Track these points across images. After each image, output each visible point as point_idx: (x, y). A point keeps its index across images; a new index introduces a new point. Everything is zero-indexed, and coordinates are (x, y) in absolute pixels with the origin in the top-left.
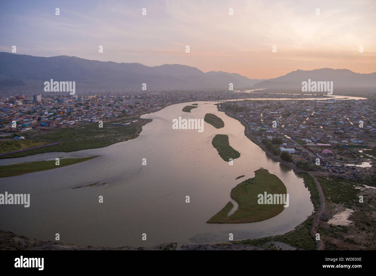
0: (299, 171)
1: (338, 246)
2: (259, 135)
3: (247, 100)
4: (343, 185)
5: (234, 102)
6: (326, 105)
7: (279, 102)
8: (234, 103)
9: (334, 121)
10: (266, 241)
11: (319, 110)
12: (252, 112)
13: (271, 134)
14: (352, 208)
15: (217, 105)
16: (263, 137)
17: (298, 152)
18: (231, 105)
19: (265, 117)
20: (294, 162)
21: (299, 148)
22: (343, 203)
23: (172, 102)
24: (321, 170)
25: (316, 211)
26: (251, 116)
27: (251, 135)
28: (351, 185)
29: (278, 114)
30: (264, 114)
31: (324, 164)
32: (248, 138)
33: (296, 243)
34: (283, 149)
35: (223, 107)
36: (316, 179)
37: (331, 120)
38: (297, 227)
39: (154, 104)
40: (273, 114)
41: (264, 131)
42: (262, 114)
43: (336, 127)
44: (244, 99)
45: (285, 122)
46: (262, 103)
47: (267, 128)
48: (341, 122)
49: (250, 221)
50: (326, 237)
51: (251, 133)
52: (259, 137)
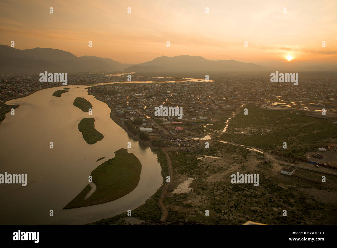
0: (154, 148)
1: (178, 212)
2: (123, 117)
3: (117, 83)
4: (188, 157)
5: (104, 85)
6: (183, 86)
7: (145, 85)
8: (104, 87)
9: (188, 101)
10: (119, 218)
11: (177, 91)
12: (119, 95)
13: (134, 115)
14: (193, 176)
15: (88, 88)
16: (127, 118)
17: (155, 131)
18: (101, 89)
19: (131, 100)
20: (150, 141)
21: (156, 127)
22: (187, 173)
23: (42, 87)
24: (172, 146)
25: (164, 183)
26: (118, 99)
27: (115, 117)
28: (194, 157)
29: (142, 96)
30: (130, 97)
31: (175, 140)
32: (113, 120)
33: (144, 216)
34: (142, 129)
35: (93, 91)
36: (167, 154)
37: (186, 100)
38: (147, 200)
39: (23, 88)
40: (138, 96)
41: (127, 112)
42: (128, 96)
43: (189, 106)
44: (114, 83)
45: (148, 103)
46: (130, 86)
47: (131, 109)
48: (193, 102)
49: (105, 201)
50: (170, 205)
51: (116, 116)
52: (122, 119)
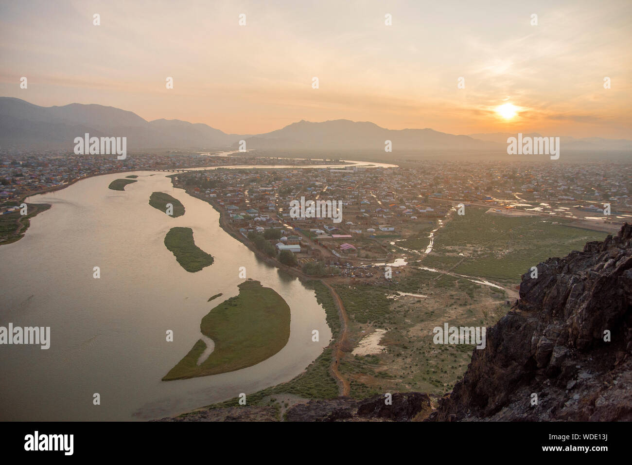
0: (307, 279)
1: (367, 386)
2: (243, 226)
3: (223, 168)
4: (371, 295)
5: (200, 172)
6: (344, 175)
7: (274, 172)
8: (200, 174)
9: (356, 200)
10: (263, 396)
11: (334, 183)
12: (231, 188)
13: (262, 223)
14: (384, 327)
15: (172, 177)
16: (251, 229)
17: (305, 250)
18: (196, 177)
19: (253, 197)
20: (300, 267)
21: (307, 244)
22: (372, 321)
23: (88, 173)
24: (340, 276)
25: (335, 338)
26: (230, 195)
27: (230, 226)
28: (381, 294)
29: (272, 190)
30: (251, 192)
31: (343, 265)
32: (226, 231)
33: (308, 392)
34: (281, 246)
35: (181, 180)
36: (332, 289)
37: (352, 198)
38: (309, 366)
39: (54, 175)
40: (265, 191)
41: (250, 218)
42: (247, 191)
43: (359, 209)
44: (218, 167)
45: (284, 203)
46: (247, 174)
47: (255, 213)
48: (366, 201)
49: (235, 368)
50: (351, 375)
51: (230, 224)
52: (243, 230)
